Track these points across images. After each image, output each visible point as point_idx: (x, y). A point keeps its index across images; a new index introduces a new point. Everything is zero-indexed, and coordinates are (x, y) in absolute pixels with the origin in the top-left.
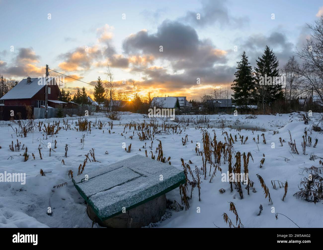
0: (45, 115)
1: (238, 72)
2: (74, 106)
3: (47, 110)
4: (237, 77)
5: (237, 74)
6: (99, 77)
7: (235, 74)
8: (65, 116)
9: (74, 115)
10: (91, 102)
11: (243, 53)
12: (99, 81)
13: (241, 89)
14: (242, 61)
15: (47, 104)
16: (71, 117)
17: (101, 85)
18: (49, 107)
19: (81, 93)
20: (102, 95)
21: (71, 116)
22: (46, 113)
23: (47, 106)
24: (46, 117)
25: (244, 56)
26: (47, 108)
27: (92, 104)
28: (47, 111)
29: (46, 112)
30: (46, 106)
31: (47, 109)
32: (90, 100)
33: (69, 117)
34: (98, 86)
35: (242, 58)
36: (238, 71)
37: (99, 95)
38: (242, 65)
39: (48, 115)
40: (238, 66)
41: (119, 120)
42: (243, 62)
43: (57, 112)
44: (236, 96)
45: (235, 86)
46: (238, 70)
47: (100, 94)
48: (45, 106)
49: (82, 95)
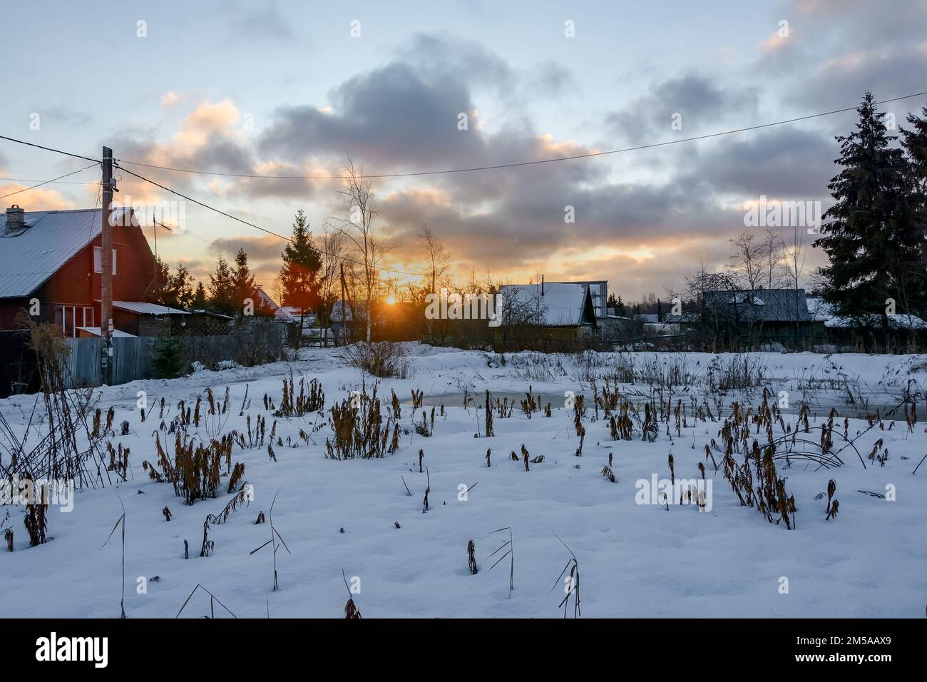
0: (103, 369)
1: (844, 175)
2: (213, 325)
3: (109, 345)
4: (837, 196)
5: (839, 186)
6: (300, 212)
7: (830, 187)
8: (191, 371)
9: (224, 363)
10: (272, 308)
11: (864, 100)
12: (300, 225)
13: (857, 245)
14: (861, 130)
15: (111, 321)
16: (216, 370)
17: (307, 243)
18: (117, 334)
19: (233, 275)
20: (312, 279)
21: (215, 368)
22: (104, 360)
23: (111, 328)
24: (108, 377)
25: (866, 112)
26: (109, 336)
27: (274, 316)
28: (111, 349)
29: (103, 354)
30: (105, 329)
31: (109, 343)
32: (266, 302)
33: (209, 373)
34: (295, 246)
35: (858, 118)
36: (844, 172)
37: (300, 280)
38: (860, 148)
39: (114, 367)
40: (842, 153)
41: (404, 378)
42: (865, 133)
43: (155, 356)
44: (839, 273)
45: (829, 234)
46: (845, 167)
47: (304, 278)
48: (97, 331)
49: (235, 281)
